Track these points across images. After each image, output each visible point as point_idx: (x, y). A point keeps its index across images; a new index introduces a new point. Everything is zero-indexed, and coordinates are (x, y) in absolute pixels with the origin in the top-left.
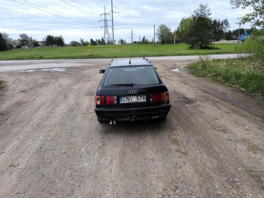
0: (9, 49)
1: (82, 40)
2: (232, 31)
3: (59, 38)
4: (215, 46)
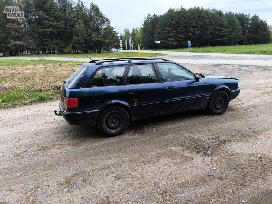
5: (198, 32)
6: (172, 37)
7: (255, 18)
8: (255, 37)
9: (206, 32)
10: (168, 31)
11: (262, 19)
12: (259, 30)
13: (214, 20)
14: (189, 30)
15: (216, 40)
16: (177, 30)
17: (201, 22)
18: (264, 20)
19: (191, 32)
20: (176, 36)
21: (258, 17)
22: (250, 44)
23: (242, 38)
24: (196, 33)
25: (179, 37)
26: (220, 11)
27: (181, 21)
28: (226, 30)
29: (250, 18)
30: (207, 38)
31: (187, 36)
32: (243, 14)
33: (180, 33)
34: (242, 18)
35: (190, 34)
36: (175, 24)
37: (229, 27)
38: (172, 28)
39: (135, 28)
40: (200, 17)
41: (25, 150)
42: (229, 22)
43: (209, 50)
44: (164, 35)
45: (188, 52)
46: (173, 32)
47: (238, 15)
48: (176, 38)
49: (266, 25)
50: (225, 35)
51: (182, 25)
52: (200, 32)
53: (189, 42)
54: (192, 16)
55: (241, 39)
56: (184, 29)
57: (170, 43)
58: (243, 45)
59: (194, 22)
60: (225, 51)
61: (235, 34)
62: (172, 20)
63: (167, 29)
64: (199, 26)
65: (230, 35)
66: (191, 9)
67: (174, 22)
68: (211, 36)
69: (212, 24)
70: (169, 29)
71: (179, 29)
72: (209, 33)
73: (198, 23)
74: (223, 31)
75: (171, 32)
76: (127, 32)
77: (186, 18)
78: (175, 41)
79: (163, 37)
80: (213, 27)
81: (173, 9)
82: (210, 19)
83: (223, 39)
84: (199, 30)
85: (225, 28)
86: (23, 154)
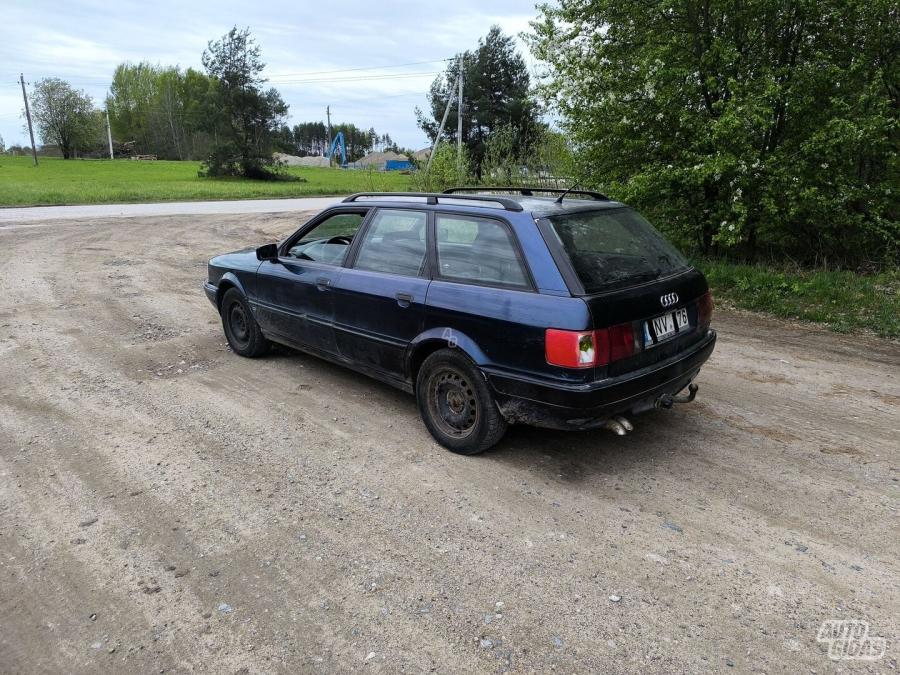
2: (291, 129)
4: (291, 173)
41: (828, 457)
86: (835, 447)
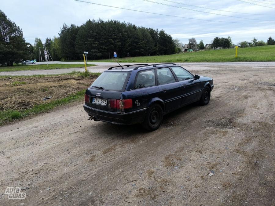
0: (177, 53)
1: (255, 40)
3: (226, 39)
5: (119, 44)
6: (95, 48)
7: (162, 33)
8: (164, 49)
9: (126, 44)
10: (90, 42)
11: (167, 34)
12: (167, 43)
13: (130, 33)
14: (110, 41)
15: (135, 51)
16: (99, 41)
17: (120, 34)
18: (169, 35)
19: (112, 44)
20: (99, 47)
21: (164, 32)
22: (161, 55)
23: (154, 49)
24: (117, 45)
25: (102, 48)
26: (134, 26)
27: (102, 33)
28: (142, 42)
29: (158, 32)
30: (127, 49)
31: (109, 47)
32: (152, 29)
33: (102, 44)
34: (152, 32)
35: (112, 46)
36: (96, 36)
37: (144, 40)
38: (94, 40)
39: (49, 38)
40: (118, 29)
42: (143, 35)
43: (135, 60)
44: (87, 46)
45: (115, 62)
46: (96, 44)
47: (148, 29)
48: (99, 50)
49: (171, 39)
50: (141, 47)
51: (103, 37)
52: (120, 43)
53: (115, 53)
54: (111, 29)
55: (154, 51)
56: (106, 41)
57: (94, 54)
58: (156, 55)
59: (114, 35)
60: (148, 60)
61: (149, 46)
62: (93, 32)
63: (89, 40)
64: (119, 38)
65: (146, 47)
66: (109, 22)
67: (95, 33)
68: (130, 48)
69: (129, 37)
70: (91, 40)
71: (101, 41)
72: (128, 45)
73: (117, 36)
74: (139, 43)
75: (93, 43)
76: (39, 42)
77: (106, 30)
78: (99, 52)
79: (86, 48)
80: (131, 40)
81: (91, 20)
82: (127, 32)
83: (140, 50)
84: (120, 41)
85: (141, 41)
